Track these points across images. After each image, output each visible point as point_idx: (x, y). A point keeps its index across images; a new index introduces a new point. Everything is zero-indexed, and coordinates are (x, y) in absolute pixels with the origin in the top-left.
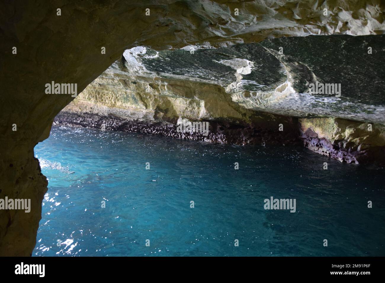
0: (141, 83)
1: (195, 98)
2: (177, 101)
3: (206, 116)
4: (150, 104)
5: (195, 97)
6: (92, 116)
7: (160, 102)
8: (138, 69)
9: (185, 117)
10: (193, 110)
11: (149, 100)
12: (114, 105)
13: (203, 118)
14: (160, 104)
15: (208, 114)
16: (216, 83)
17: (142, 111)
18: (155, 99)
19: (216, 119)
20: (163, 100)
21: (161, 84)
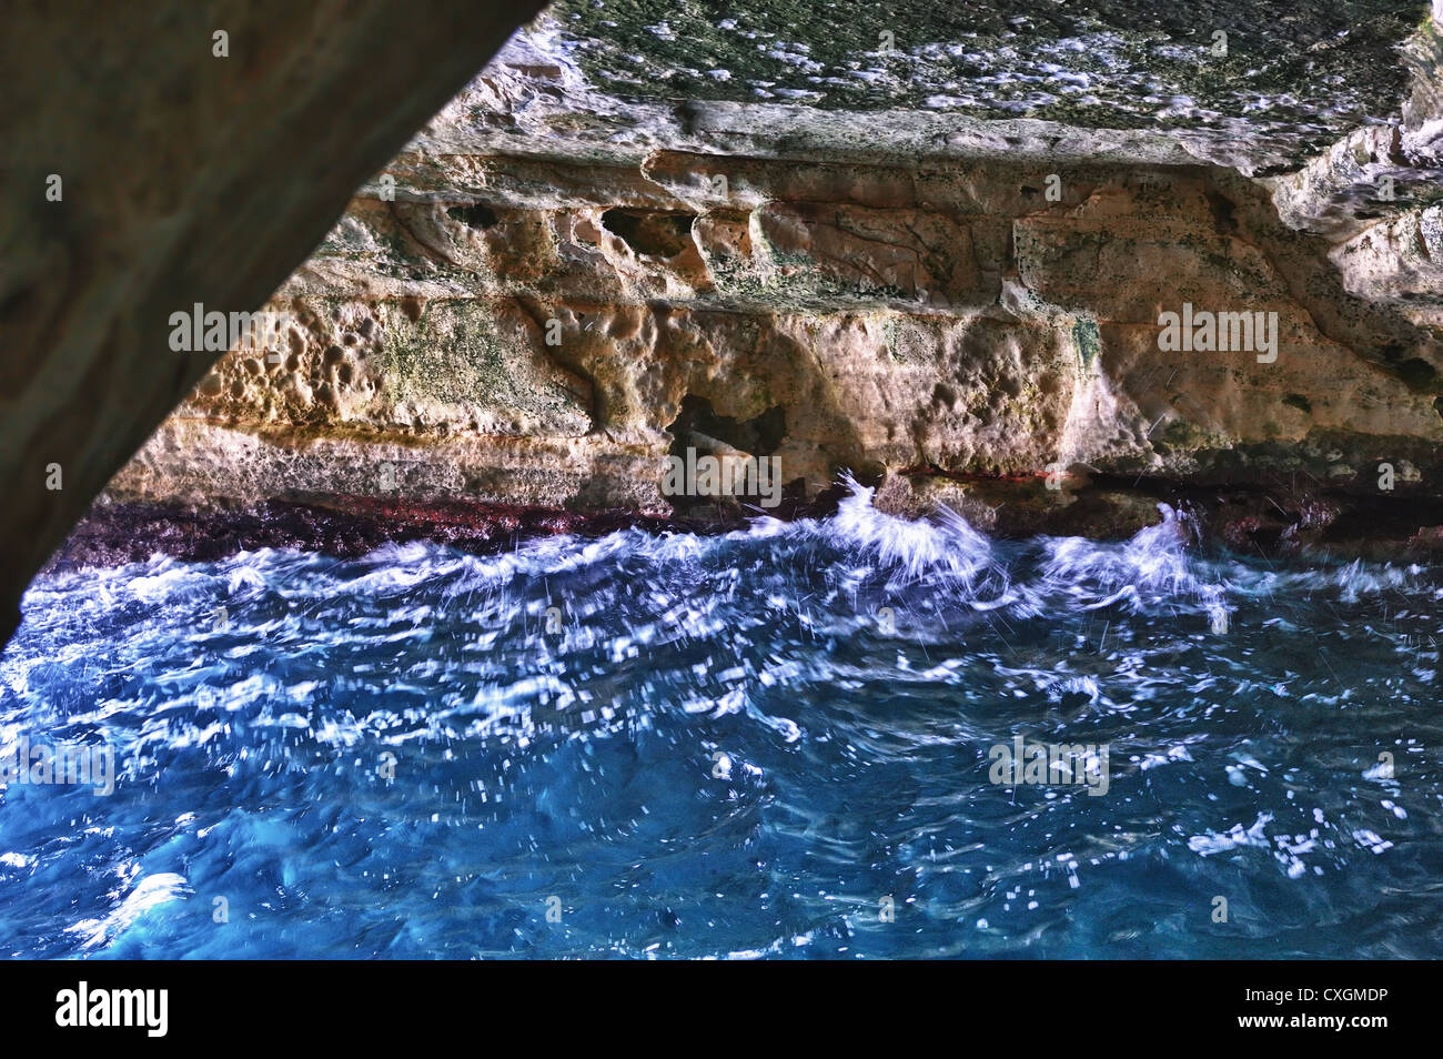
0: (534, 211)
1: (1013, 300)
2: (860, 335)
3: (1118, 443)
4: (630, 385)
5: (1012, 287)
6: (130, 528)
7: (711, 361)
8: (516, 93)
9: (938, 472)
10: (1005, 400)
11: (616, 346)
12: (318, 420)
13: (1097, 463)
14: (712, 374)
15: (1135, 426)
16: (1197, 149)
17: (564, 453)
18: (665, 332)
19: (1210, 462)
20: (732, 340)
21: (708, 204)
